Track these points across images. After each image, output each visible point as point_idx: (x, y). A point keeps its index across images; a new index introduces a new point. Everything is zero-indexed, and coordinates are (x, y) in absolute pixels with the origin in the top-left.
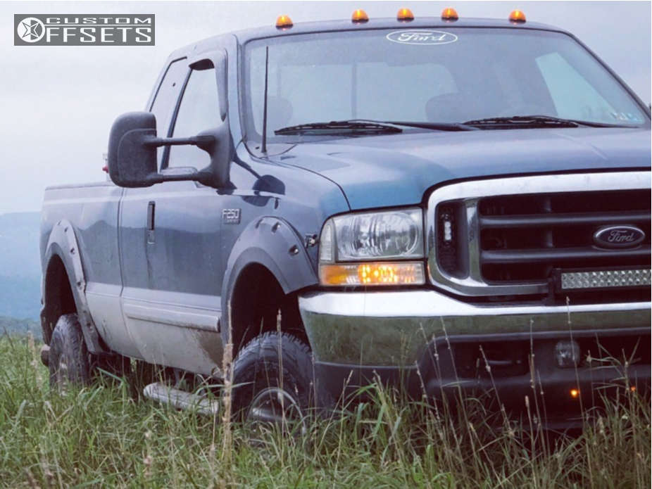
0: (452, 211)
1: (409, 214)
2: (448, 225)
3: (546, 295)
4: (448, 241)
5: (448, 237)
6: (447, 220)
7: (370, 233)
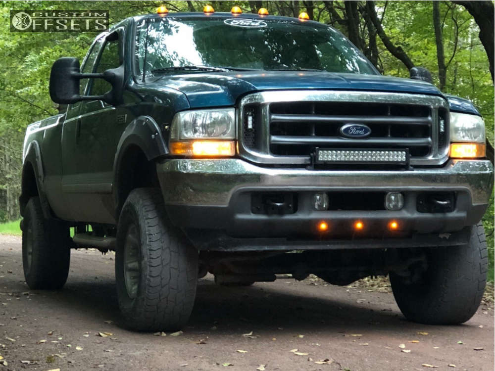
0: (254, 111)
1: (227, 111)
2: (250, 119)
3: (308, 165)
4: (250, 129)
5: (250, 126)
6: (251, 116)
7: (202, 124)
